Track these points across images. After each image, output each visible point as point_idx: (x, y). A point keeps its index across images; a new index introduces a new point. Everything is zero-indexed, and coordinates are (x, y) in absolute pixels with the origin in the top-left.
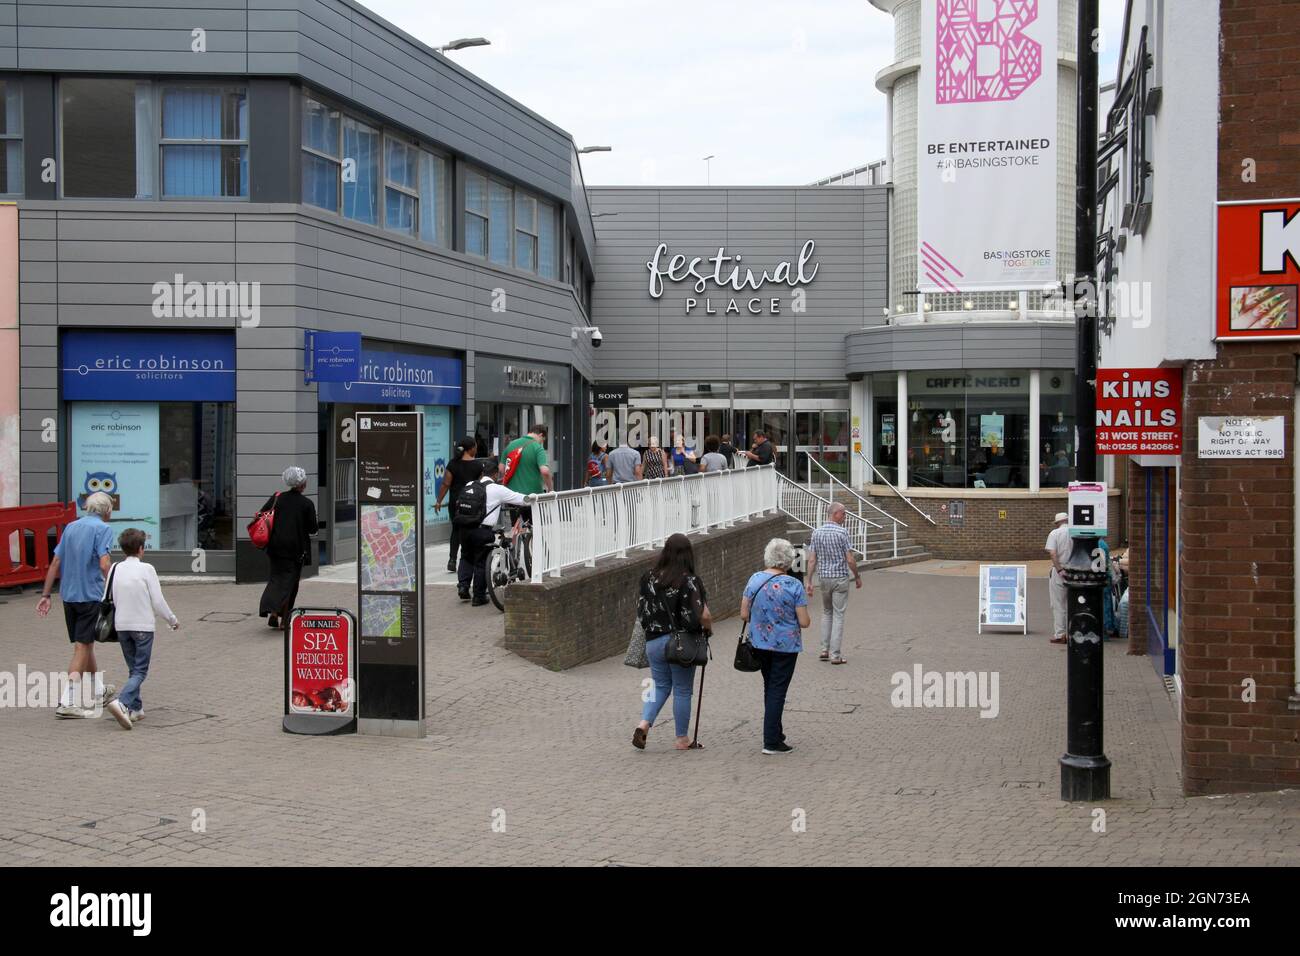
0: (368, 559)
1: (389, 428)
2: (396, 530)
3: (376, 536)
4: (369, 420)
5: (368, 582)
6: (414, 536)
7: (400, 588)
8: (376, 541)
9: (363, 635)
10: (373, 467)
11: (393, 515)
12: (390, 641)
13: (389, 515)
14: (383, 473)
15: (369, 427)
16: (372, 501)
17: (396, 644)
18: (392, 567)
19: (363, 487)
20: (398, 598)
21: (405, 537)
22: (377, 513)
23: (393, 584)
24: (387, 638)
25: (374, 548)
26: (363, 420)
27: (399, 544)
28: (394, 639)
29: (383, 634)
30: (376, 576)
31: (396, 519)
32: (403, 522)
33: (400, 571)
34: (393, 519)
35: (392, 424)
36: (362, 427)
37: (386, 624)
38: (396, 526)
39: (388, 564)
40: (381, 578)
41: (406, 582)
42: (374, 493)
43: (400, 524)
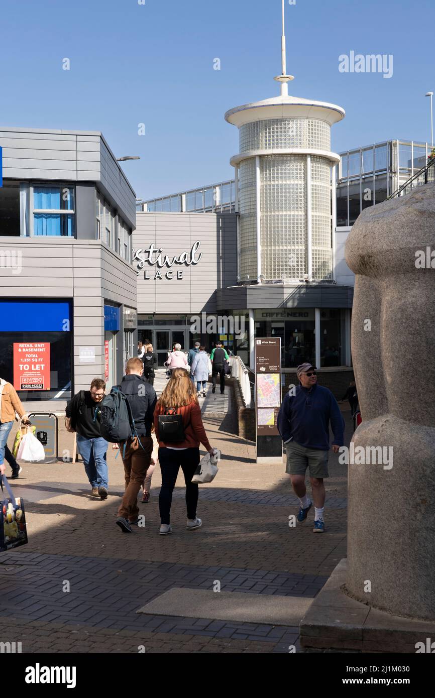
0: (260, 395)
1: (268, 344)
2: (272, 383)
3: (263, 386)
4: (260, 341)
5: (260, 404)
6: (279, 385)
7: (274, 406)
8: (263, 388)
9: (259, 424)
10: (262, 359)
11: (270, 377)
12: (270, 426)
13: (269, 377)
14: (266, 361)
15: (260, 344)
16: (262, 372)
17: (272, 427)
18: (270, 398)
19: (258, 367)
20: (273, 410)
21: (276, 386)
22: (264, 377)
23: (271, 404)
24: (268, 425)
25: (263, 390)
26: (257, 341)
27: (273, 388)
28: (271, 426)
29: (267, 424)
30: (264, 401)
31: (272, 379)
32: (275, 380)
33: (273, 399)
34: (270, 379)
35: (270, 342)
36: (257, 344)
37: (268, 420)
38: (271, 381)
39: (268, 396)
40: (265, 402)
41: (276, 403)
42: (263, 369)
43: (273, 381)
